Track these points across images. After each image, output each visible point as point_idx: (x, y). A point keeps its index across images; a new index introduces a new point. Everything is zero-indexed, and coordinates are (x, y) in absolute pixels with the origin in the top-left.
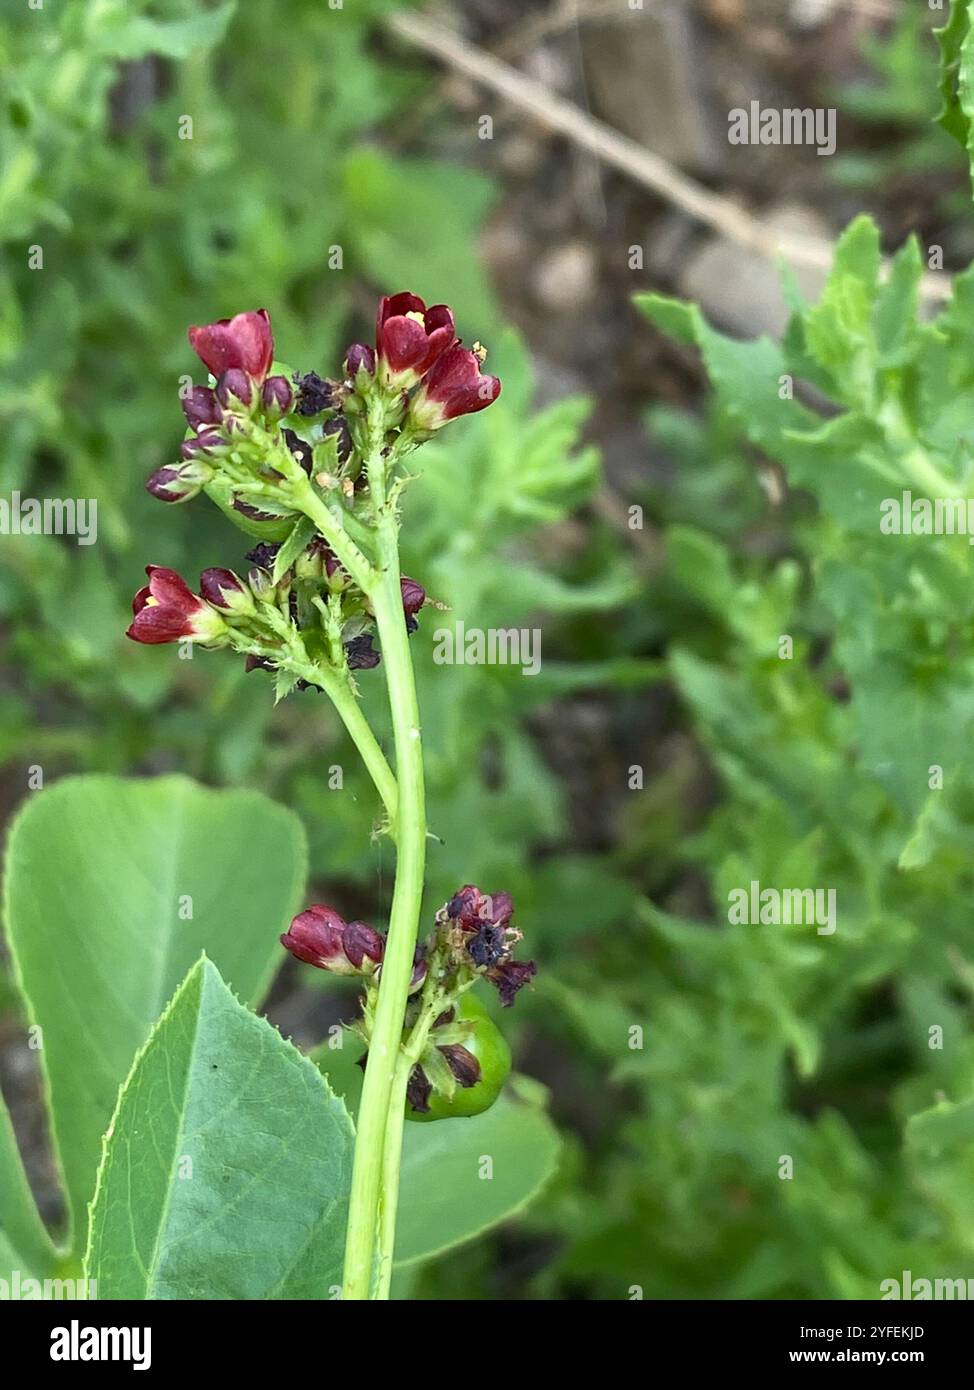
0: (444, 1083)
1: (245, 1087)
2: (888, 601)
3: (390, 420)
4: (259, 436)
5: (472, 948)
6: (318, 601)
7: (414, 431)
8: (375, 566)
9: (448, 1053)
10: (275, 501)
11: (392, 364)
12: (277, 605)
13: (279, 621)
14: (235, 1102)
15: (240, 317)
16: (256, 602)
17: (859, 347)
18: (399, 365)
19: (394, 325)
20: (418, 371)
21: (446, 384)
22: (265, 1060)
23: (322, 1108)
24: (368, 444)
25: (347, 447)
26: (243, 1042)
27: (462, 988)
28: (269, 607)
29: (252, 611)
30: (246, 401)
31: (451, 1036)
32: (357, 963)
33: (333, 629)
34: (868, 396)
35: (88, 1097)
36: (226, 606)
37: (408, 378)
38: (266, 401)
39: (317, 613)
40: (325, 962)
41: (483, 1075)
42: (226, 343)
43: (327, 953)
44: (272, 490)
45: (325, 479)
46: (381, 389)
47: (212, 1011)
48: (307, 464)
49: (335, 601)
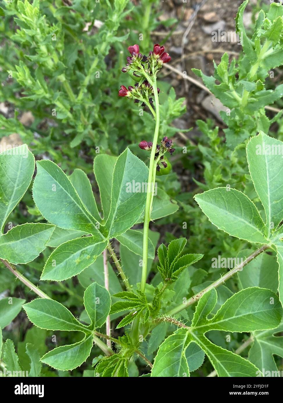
0: (162, 167)
1: (134, 165)
2: (231, 118)
3: (155, 64)
4: (137, 62)
5: (166, 145)
6: (145, 91)
7: (159, 65)
8: (153, 82)
9: (163, 163)
10: (139, 73)
11: (156, 54)
12: (139, 91)
13: (139, 93)
14: (132, 167)
15: (135, 45)
16: (136, 91)
17: (225, 72)
18: (157, 54)
19: (156, 48)
20: (160, 55)
21: (163, 58)
22: (136, 162)
23: (145, 168)
24: (152, 66)
25: (149, 67)
26: (133, 159)
27: (165, 152)
28: (138, 91)
29: (135, 92)
30: (136, 56)
31: (163, 161)
32: (150, 147)
33: (147, 95)
34: (227, 82)
35: (106, 198)
36: (132, 91)
37: (158, 56)
38: (138, 56)
39: (145, 93)
40: (145, 148)
41: (168, 166)
42: (133, 48)
43: (145, 147)
44: (139, 71)
45: (146, 70)
46: (154, 59)
47: (129, 155)
48: (144, 67)
49: (147, 91)
